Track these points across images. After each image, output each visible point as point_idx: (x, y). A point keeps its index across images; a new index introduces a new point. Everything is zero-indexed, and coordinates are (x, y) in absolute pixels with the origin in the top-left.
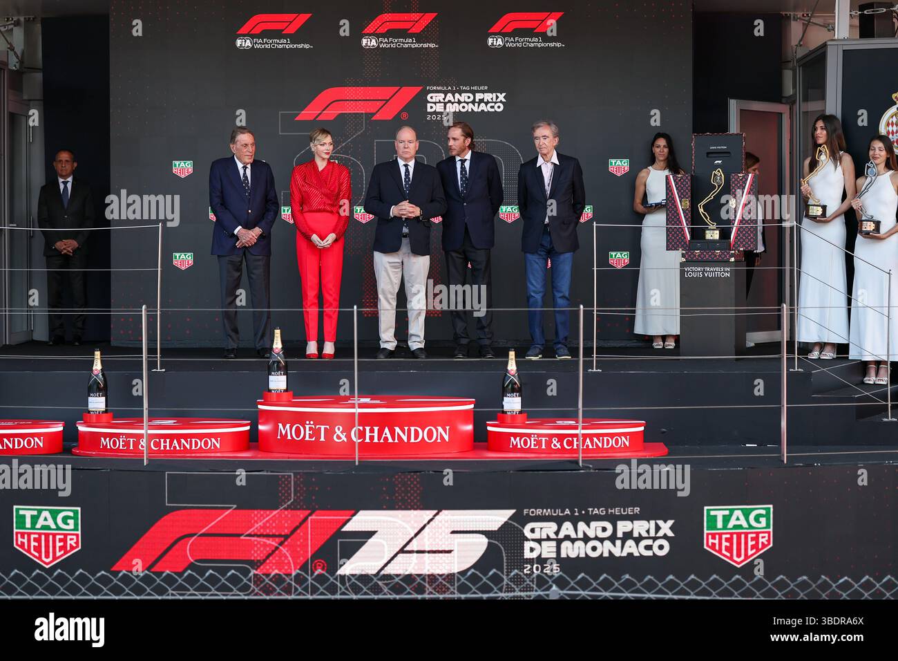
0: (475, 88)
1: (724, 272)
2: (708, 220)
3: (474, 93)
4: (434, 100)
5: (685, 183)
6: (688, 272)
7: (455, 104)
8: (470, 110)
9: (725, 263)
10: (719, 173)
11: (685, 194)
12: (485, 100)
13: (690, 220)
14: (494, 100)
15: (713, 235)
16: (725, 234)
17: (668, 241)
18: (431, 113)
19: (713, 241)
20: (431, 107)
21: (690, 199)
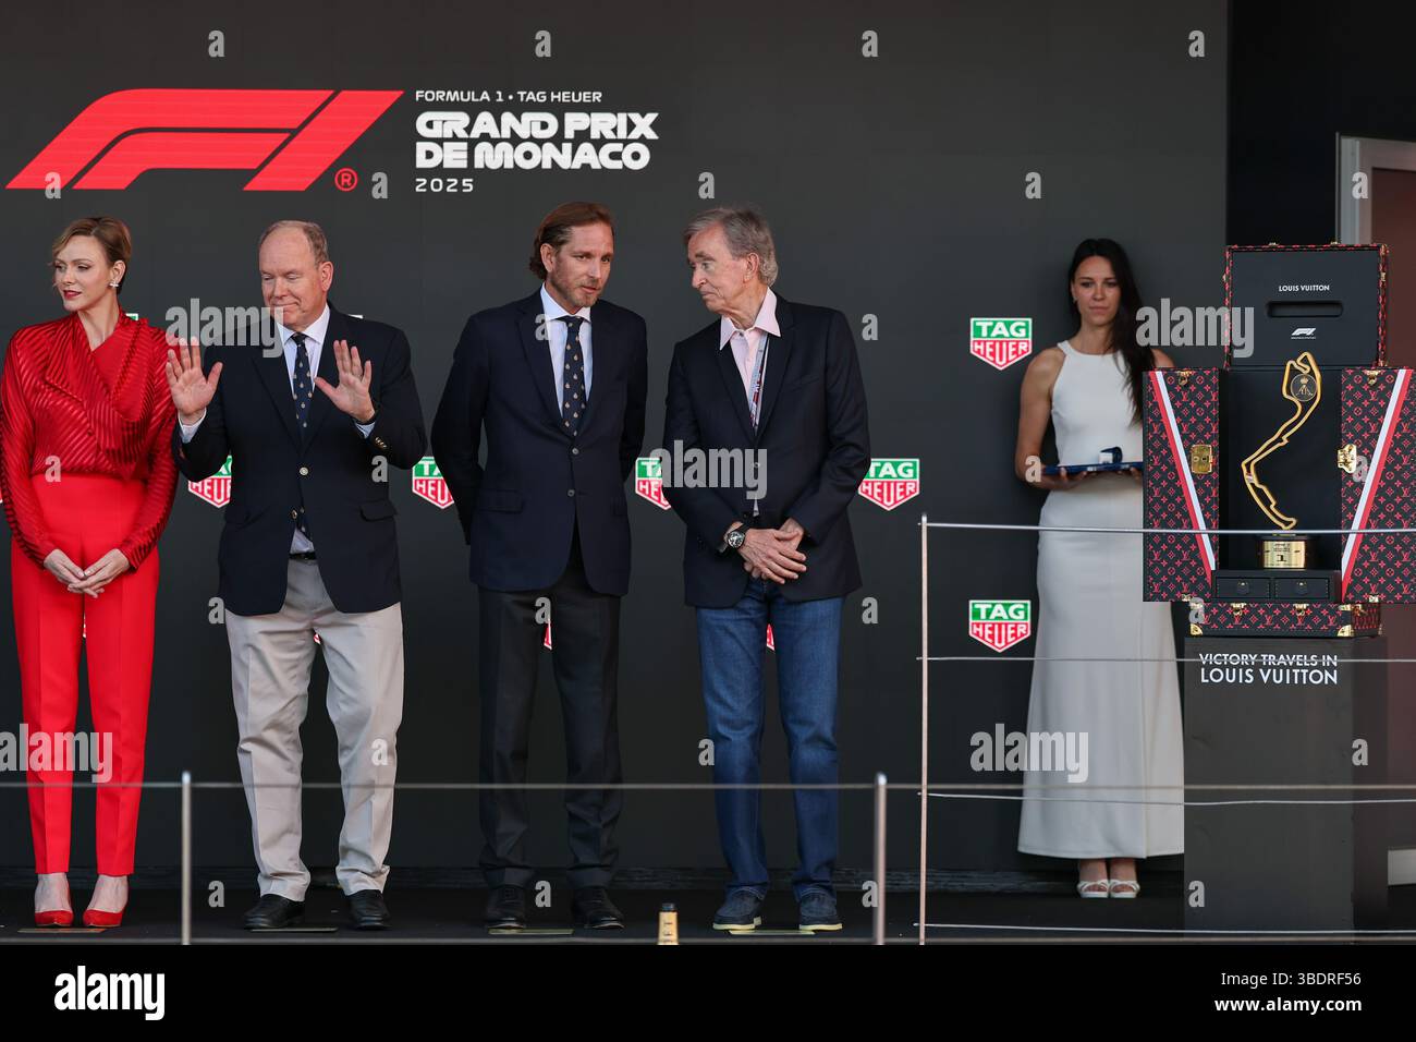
0: (563, 97)
1: (1319, 670)
2: (1272, 511)
3: (560, 111)
4: (436, 133)
5: (1200, 396)
6: (1209, 667)
7: (501, 146)
8: (547, 165)
9: (1323, 640)
10: (1306, 366)
11: (1200, 428)
12: (595, 135)
13: (1215, 508)
14: (622, 134)
15: (1287, 554)
16: (1323, 554)
17: (1147, 571)
18: (428, 173)
19: (1288, 575)
20: (429, 155)
21: (1216, 443)
